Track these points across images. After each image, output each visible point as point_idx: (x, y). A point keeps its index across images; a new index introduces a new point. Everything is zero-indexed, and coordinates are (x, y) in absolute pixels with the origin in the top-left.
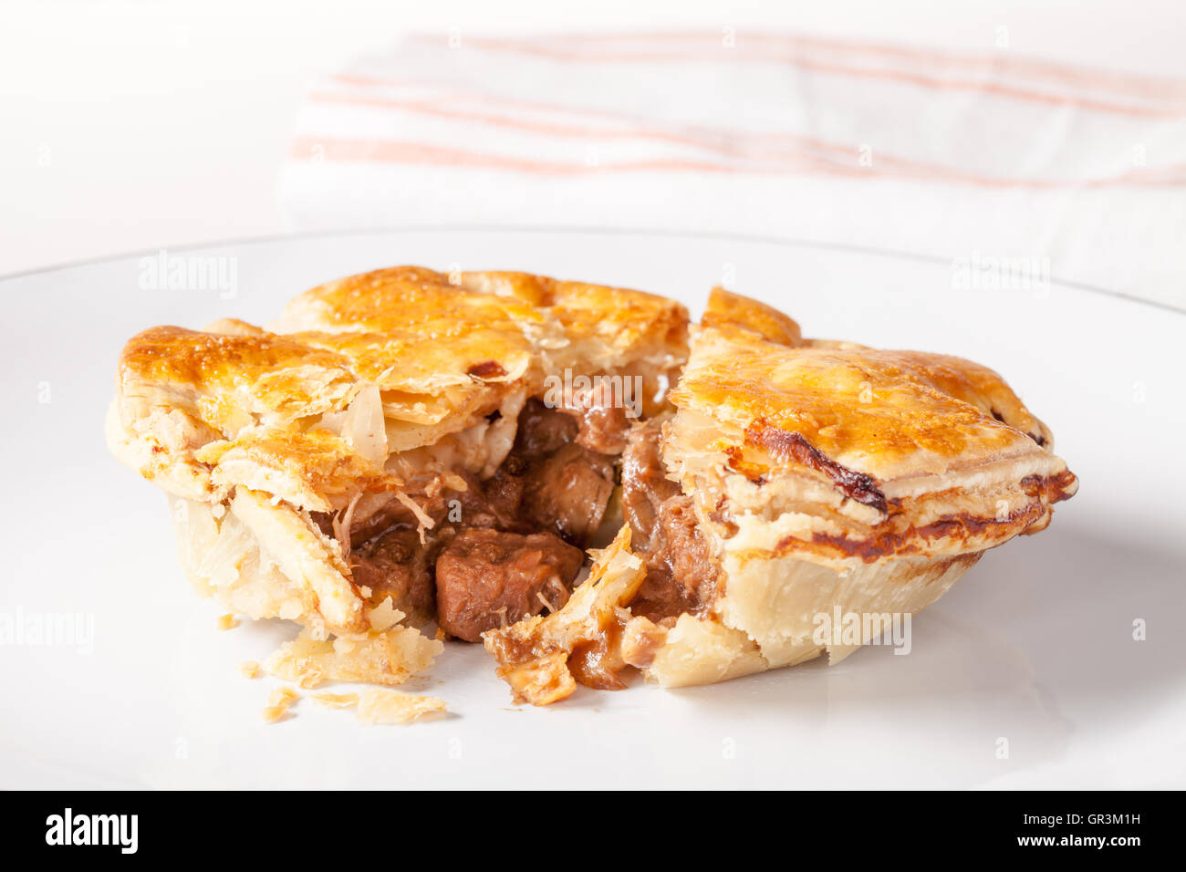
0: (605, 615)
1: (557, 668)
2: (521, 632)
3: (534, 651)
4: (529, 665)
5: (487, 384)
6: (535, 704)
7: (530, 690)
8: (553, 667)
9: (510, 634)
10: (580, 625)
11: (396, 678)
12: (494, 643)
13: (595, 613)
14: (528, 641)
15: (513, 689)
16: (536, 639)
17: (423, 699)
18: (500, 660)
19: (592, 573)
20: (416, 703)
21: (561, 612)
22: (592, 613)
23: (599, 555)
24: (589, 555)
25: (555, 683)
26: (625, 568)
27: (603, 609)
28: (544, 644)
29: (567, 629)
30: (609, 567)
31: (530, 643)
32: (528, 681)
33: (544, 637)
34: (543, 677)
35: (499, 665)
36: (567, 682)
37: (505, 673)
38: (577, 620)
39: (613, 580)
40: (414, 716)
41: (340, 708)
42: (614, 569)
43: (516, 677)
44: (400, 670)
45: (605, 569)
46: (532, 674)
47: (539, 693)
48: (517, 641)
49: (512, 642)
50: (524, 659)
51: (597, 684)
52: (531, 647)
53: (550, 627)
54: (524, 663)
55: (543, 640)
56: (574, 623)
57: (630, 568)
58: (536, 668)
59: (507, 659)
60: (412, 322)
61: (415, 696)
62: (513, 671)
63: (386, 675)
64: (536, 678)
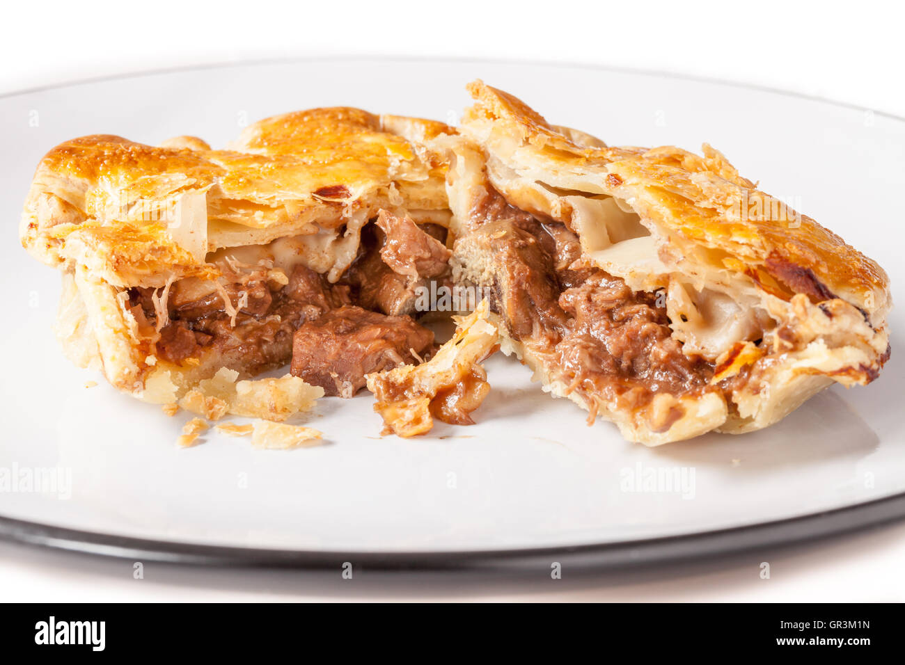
0: (463, 369)
1: (420, 409)
2: (396, 377)
3: (406, 393)
4: (400, 404)
5: (325, 202)
6: (400, 436)
7: (397, 425)
8: (417, 408)
9: (387, 378)
10: (444, 375)
11: (280, 416)
12: (375, 384)
13: (456, 366)
14: (402, 384)
15: (385, 422)
16: (408, 384)
17: (303, 430)
18: (379, 397)
19: (455, 335)
20: (298, 433)
21: (430, 362)
22: (453, 366)
23: (461, 320)
24: (454, 320)
25: (417, 421)
26: (482, 333)
27: (462, 364)
28: (415, 389)
29: (433, 377)
30: (469, 332)
31: (403, 387)
32: (397, 417)
33: (415, 382)
34: (409, 415)
35: (377, 401)
36: (427, 419)
37: (380, 408)
38: (441, 370)
39: (472, 341)
40: (296, 443)
41: (240, 436)
42: (473, 332)
43: (388, 413)
44: (284, 410)
45: (467, 332)
46: (400, 411)
47: (404, 427)
48: (393, 384)
49: (389, 385)
50: (397, 398)
51: (452, 421)
52: (404, 390)
53: (420, 375)
54: (397, 401)
55: (414, 385)
56: (439, 373)
57: (486, 333)
58: (405, 407)
59: (384, 397)
60: (305, 151)
61: (297, 428)
62: (387, 407)
63: (273, 414)
64: (403, 415)
